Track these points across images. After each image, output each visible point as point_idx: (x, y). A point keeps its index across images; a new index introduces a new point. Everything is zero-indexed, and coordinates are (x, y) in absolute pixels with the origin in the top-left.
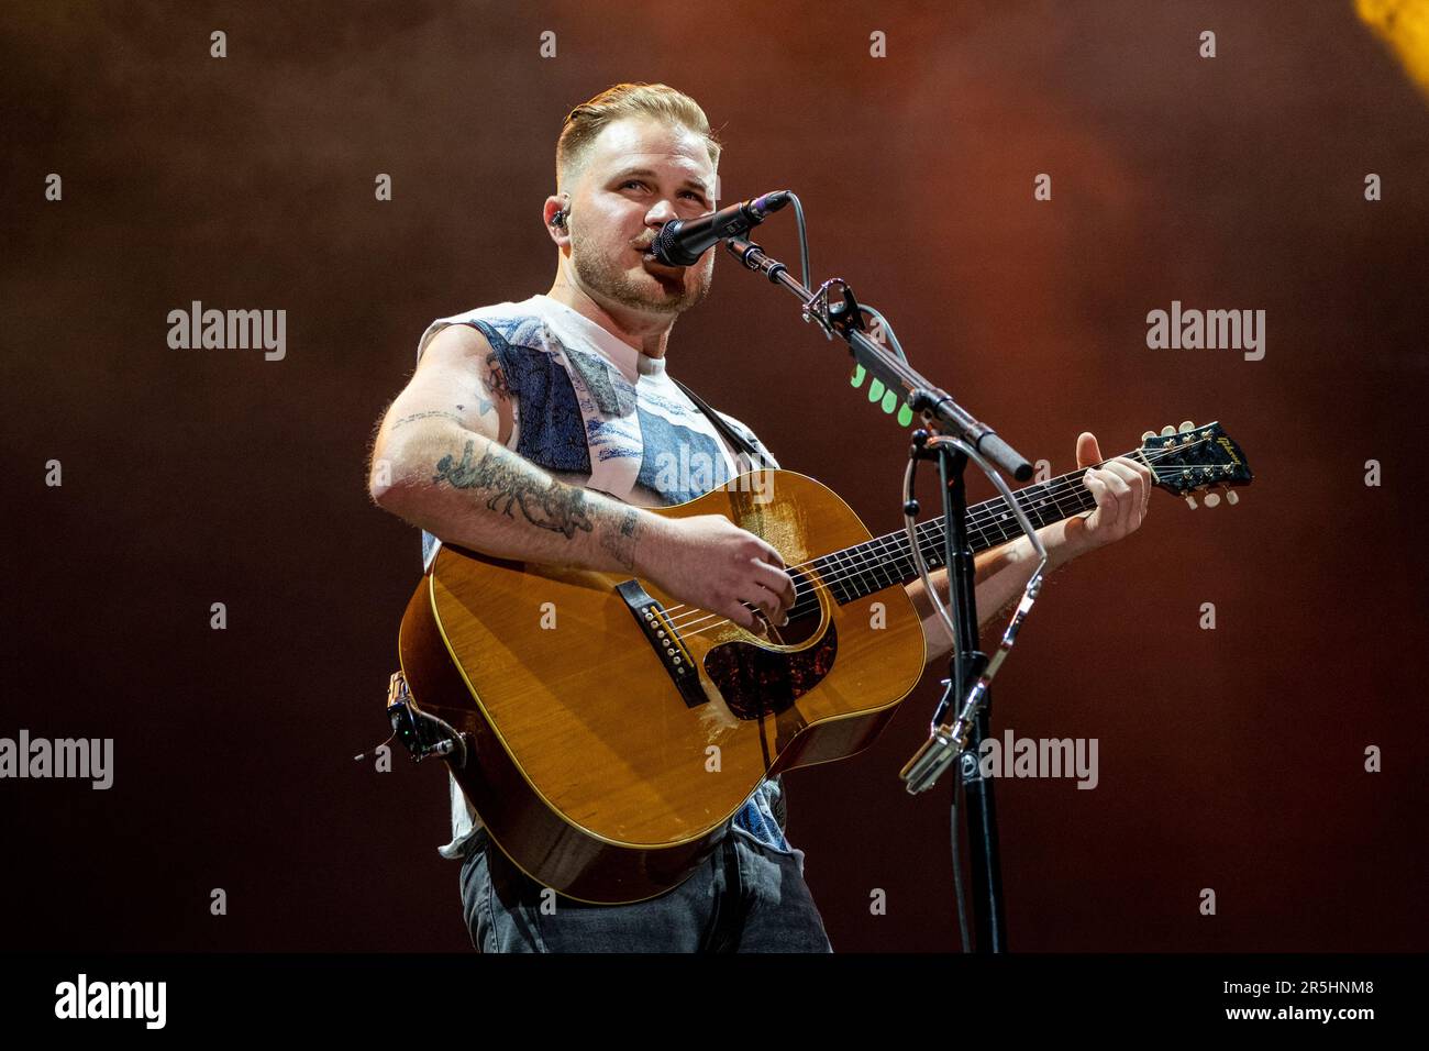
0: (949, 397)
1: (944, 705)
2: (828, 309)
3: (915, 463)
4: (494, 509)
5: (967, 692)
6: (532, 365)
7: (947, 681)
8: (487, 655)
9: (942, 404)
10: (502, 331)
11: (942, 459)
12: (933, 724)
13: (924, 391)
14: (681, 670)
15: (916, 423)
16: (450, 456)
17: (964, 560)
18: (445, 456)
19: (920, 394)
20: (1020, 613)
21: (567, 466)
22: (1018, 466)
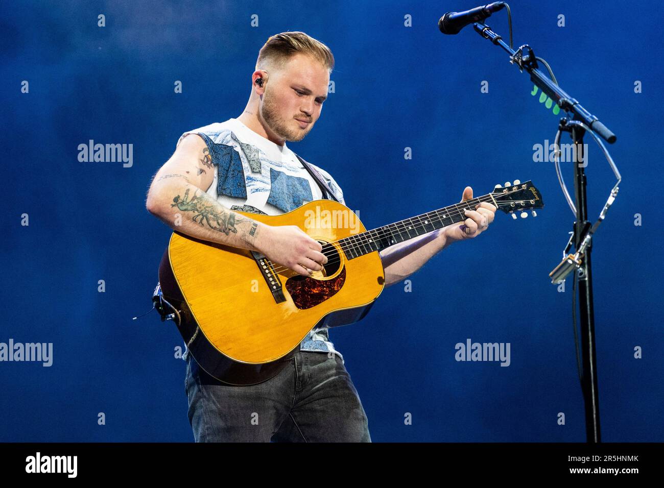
0: (577, 102)
1: (570, 244)
2: (522, 59)
3: (561, 133)
4: (195, 220)
5: (582, 239)
6: (225, 152)
7: (571, 232)
8: (190, 278)
9: (574, 106)
10: (212, 138)
11: (573, 131)
12: (564, 252)
13: (566, 99)
14: (275, 287)
15: (560, 114)
16: (179, 196)
17: (582, 178)
18: (177, 196)
19: (564, 100)
20: (608, 204)
21: (236, 196)
22: (610, 136)
